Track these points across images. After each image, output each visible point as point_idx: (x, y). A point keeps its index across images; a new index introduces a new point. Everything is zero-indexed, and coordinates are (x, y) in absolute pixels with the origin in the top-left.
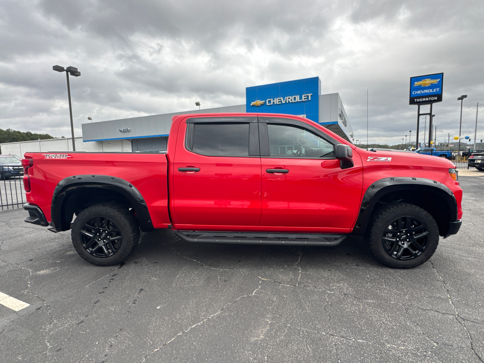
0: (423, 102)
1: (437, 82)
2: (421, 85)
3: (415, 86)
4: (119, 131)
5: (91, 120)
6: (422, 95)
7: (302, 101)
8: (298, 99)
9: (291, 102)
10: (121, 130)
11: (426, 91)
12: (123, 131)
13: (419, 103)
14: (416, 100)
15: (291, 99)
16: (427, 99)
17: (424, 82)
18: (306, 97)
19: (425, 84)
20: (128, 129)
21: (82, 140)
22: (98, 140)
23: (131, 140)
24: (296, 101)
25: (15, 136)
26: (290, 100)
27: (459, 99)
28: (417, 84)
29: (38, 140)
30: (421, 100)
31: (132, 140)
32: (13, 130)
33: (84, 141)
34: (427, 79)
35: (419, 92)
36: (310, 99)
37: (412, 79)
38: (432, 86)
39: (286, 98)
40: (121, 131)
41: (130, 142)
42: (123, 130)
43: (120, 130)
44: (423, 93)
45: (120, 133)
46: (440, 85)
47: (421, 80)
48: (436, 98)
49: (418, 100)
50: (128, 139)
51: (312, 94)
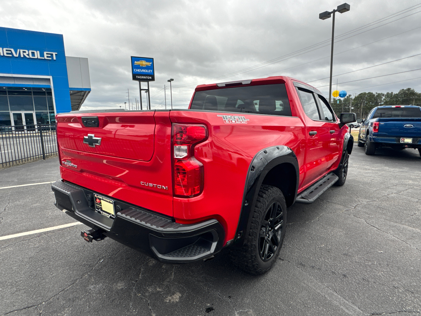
0: (142, 79)
1: (150, 64)
2: (140, 65)
3: (135, 64)
6: (141, 73)
7: (45, 59)
8: (37, 55)
9: (27, 57)
11: (144, 71)
13: (140, 80)
14: (137, 76)
15: (27, 53)
16: (145, 77)
17: (141, 63)
18: (50, 55)
19: (142, 64)
24: (36, 57)
26: (25, 54)
27: (169, 81)
28: (136, 63)
30: (141, 77)
34: (143, 61)
35: (138, 70)
36: (55, 58)
37: (132, 58)
38: (147, 68)
39: (18, 50)
44: (141, 71)
46: (152, 67)
47: (139, 61)
48: (151, 78)
49: (139, 77)
51: (57, 53)
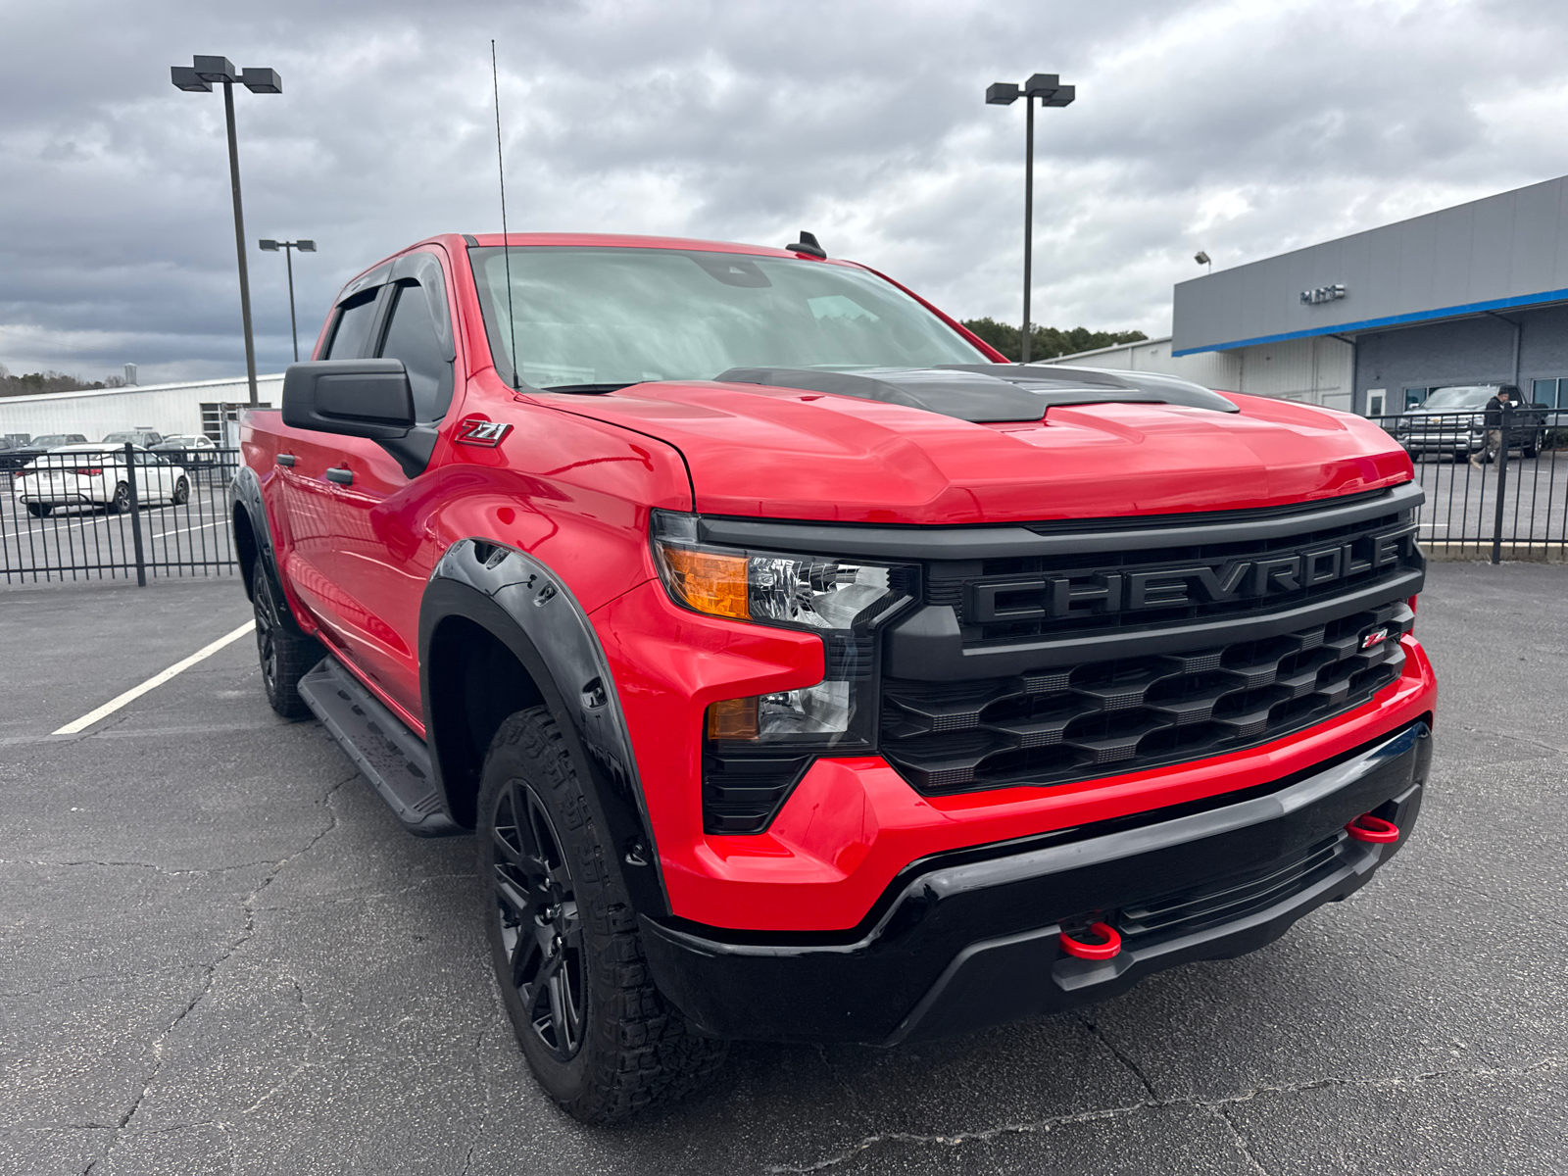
4: (1299, 297)
5: (1207, 263)
10: (1307, 293)
12: (1313, 300)
20: (1338, 286)
21: (1168, 349)
22: (1223, 345)
23: (1354, 340)
25: (1039, 346)
29: (1058, 356)
31: (1357, 338)
32: (1038, 326)
33: (1176, 354)
40: (1306, 299)
41: (1350, 346)
42: (1314, 293)
43: (1303, 294)
45: (1306, 306)
50: (1338, 335)
